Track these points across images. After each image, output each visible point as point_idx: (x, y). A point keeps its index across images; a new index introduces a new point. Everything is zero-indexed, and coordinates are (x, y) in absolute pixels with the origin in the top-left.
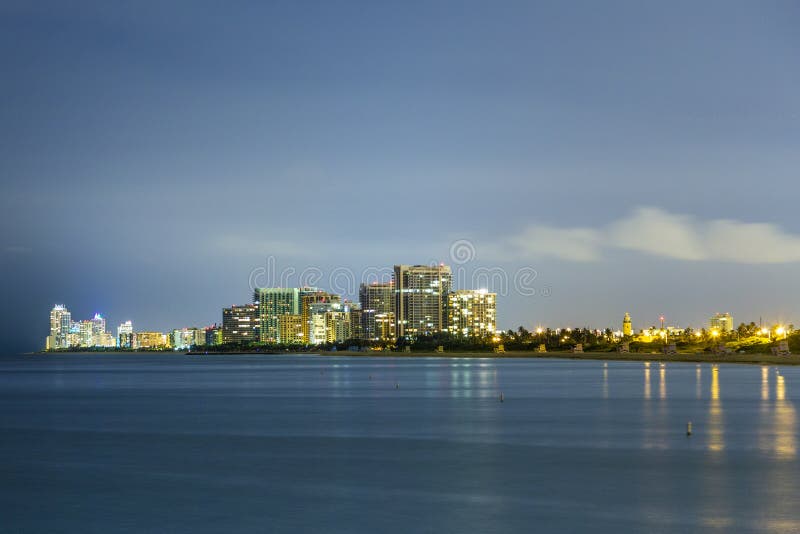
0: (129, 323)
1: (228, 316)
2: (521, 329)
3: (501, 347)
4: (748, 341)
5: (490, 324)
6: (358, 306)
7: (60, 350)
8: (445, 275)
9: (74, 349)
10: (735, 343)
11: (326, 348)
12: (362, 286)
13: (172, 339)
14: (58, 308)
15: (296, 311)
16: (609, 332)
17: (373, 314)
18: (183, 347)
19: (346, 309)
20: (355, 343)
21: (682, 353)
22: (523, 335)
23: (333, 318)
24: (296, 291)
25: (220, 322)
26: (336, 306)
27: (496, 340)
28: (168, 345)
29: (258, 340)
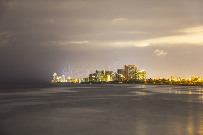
0: (70, 77)
1: (91, 75)
2: (150, 78)
3: (146, 82)
4: (197, 81)
5: (145, 77)
6: (117, 74)
7: (55, 83)
8: (135, 67)
9: (58, 82)
10: (194, 82)
11: (110, 82)
12: (118, 69)
13: (79, 80)
14: (55, 74)
15: (104, 74)
16: (168, 79)
17: (120, 75)
18: (81, 82)
19: (115, 74)
20: (116, 81)
21: (183, 84)
22: (151, 80)
23: (112, 76)
24: (104, 70)
25: (88, 77)
26: (113, 74)
27: (146, 81)
28: (78, 82)
29: (96, 81)
